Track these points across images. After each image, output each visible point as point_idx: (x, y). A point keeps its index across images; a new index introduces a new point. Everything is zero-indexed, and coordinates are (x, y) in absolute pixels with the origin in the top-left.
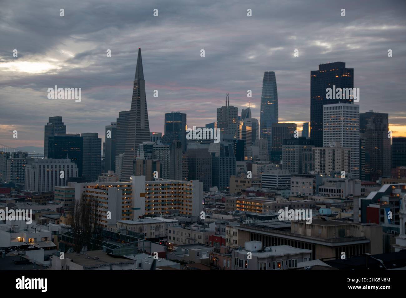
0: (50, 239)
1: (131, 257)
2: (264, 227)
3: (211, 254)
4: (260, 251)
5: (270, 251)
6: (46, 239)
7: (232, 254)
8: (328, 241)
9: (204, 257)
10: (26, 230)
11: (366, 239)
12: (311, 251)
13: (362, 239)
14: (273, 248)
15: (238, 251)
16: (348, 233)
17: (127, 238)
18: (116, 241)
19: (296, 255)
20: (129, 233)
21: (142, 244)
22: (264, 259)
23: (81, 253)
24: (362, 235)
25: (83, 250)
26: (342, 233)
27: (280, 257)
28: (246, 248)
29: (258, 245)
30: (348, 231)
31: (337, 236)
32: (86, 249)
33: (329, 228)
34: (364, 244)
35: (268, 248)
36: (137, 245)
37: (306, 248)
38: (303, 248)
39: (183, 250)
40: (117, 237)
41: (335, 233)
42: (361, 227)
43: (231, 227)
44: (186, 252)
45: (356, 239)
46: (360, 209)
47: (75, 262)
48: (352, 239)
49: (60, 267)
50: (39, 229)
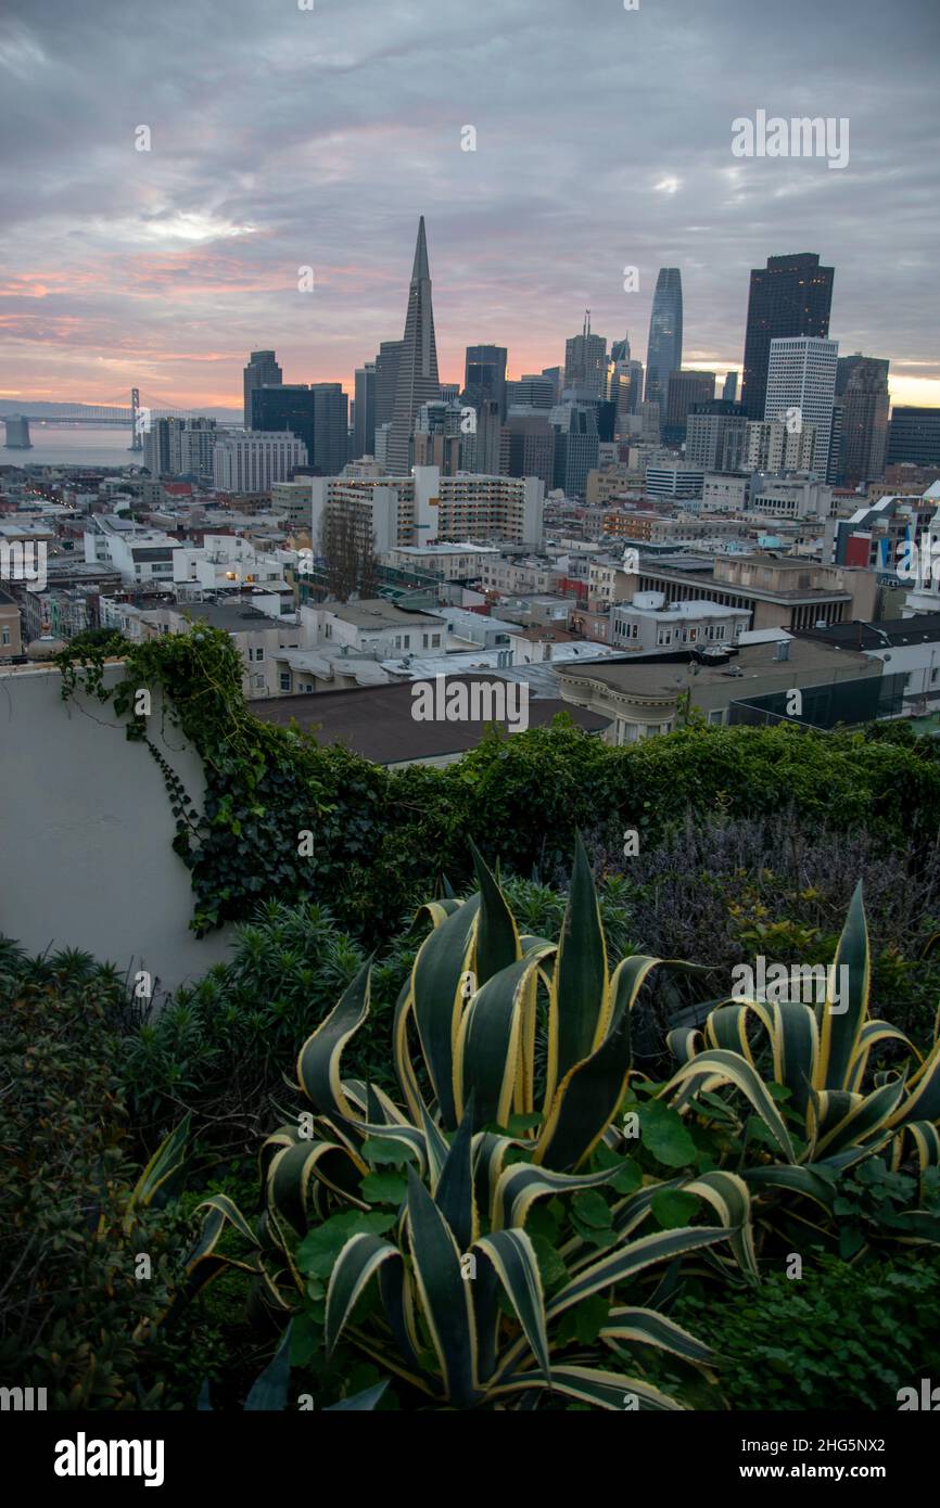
0: (282, 577)
1: (435, 612)
2: (664, 567)
3: (571, 611)
4: (659, 610)
5: (678, 609)
6: (274, 577)
7: (611, 614)
8: (779, 594)
9: (559, 616)
10: (239, 560)
11: (846, 594)
12: (750, 612)
13: (839, 593)
14: (684, 605)
15: (621, 608)
16: (815, 582)
17: (417, 578)
18: (396, 583)
19: (725, 618)
20: (417, 569)
21: (446, 591)
22: (668, 623)
23: (350, 602)
24: (840, 586)
25: (351, 597)
26: (804, 583)
27: (697, 621)
28: (635, 604)
29: (658, 598)
30: (816, 579)
31: (796, 585)
32: (357, 596)
33: (784, 572)
34: (841, 604)
35: (675, 605)
36: (437, 593)
37: (740, 607)
38: (733, 606)
39: (519, 603)
40: (399, 577)
41: (792, 582)
42: (839, 574)
43: (599, 565)
44: (524, 607)
45: (830, 593)
46: (835, 540)
47: (342, 619)
48: (822, 593)
49: (316, 626)
50: (260, 558)
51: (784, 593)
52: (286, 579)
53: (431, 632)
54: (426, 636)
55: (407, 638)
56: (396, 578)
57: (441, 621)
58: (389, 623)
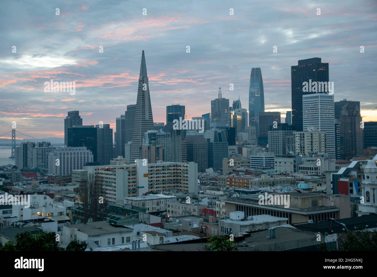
0: (65, 214)
1: (131, 226)
2: (247, 199)
3: (200, 223)
4: (242, 220)
5: (252, 219)
6: (61, 214)
7: (219, 223)
8: (302, 210)
9: (195, 226)
10: (45, 206)
11: (336, 208)
12: (287, 219)
13: (332, 208)
14: (254, 217)
15: (224, 220)
16: (320, 203)
17: (130, 211)
18: (121, 214)
19: (274, 223)
20: (133, 207)
21: (142, 216)
22: (246, 226)
23: (87, 223)
24: (332, 204)
25: (89, 221)
26: (315, 204)
27: (261, 224)
28: (231, 218)
29: (241, 214)
30: (320, 201)
31: (310, 205)
33: (303, 199)
34: (334, 213)
35: (250, 217)
36: (138, 217)
37: (284, 217)
38: (281, 217)
39: (177, 221)
40: (123, 211)
41: (308, 204)
42: (331, 198)
43: (220, 201)
44: (180, 223)
45: (327, 208)
46: (332, 183)
47: (81, 231)
48: (323, 208)
49: (70, 236)
50: (55, 205)
51: (304, 209)
52: (68, 215)
53: (126, 236)
54: (123, 238)
55: (113, 239)
56: (120, 211)
57: (131, 231)
58: (105, 232)
